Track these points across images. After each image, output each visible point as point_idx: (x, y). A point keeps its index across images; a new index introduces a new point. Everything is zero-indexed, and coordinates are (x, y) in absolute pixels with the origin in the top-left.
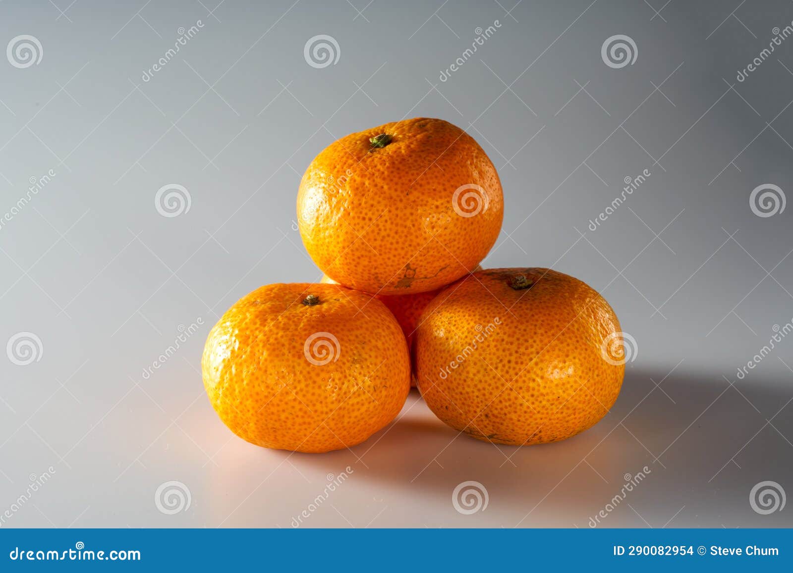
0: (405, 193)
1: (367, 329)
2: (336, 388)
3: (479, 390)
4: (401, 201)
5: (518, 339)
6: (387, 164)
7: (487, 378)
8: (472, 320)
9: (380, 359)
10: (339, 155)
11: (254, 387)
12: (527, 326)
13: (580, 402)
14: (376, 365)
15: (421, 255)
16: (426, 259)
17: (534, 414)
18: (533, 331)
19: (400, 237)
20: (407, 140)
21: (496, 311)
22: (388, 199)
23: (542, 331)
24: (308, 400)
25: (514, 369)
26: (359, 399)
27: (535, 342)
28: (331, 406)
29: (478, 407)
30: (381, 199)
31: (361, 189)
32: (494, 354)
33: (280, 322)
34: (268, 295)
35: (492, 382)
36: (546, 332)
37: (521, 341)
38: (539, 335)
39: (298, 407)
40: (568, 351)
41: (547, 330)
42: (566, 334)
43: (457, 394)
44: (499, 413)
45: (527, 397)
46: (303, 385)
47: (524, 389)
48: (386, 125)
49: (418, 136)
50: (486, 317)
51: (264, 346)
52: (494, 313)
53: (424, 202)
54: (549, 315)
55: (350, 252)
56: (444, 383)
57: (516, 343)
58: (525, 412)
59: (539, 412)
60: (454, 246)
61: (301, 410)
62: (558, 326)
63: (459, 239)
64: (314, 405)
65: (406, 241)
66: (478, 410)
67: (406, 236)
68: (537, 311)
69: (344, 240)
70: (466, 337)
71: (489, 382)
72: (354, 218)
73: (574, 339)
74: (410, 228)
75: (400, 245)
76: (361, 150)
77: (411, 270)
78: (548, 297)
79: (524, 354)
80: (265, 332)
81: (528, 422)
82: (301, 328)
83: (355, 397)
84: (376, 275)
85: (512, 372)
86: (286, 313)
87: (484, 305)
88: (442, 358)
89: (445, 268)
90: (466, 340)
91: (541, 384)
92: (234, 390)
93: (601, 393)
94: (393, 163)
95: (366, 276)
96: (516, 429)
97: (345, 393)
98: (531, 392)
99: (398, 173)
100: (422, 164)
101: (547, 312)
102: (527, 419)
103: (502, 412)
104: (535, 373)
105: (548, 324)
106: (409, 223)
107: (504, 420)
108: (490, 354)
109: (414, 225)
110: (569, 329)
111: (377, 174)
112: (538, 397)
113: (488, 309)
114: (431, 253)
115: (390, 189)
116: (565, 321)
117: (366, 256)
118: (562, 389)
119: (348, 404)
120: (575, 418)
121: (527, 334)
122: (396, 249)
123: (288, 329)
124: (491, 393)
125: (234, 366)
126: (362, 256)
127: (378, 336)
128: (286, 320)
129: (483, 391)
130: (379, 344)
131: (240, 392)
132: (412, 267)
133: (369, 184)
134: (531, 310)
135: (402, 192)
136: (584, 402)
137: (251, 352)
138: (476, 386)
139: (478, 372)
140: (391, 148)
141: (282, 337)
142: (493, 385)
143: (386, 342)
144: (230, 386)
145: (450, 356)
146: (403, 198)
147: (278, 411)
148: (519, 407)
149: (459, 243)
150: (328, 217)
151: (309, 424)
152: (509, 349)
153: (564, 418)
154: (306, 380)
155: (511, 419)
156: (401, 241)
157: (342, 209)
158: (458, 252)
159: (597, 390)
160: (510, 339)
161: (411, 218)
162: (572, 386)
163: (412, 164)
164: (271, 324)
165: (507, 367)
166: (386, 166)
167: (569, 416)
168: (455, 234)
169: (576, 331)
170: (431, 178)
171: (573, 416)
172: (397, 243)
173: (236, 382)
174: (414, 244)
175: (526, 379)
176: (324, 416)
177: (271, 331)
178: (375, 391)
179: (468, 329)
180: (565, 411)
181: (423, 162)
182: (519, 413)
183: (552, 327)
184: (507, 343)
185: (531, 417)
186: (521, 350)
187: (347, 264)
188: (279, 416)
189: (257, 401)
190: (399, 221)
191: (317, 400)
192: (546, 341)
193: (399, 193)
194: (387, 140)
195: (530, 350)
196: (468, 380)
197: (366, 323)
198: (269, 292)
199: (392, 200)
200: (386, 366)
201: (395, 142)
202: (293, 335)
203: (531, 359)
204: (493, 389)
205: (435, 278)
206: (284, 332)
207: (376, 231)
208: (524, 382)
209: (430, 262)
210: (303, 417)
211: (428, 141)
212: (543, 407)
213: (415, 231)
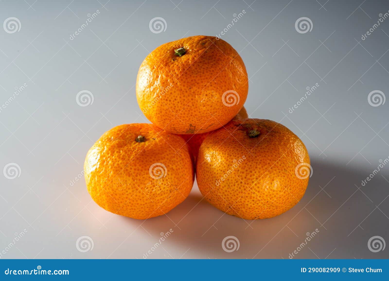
0: (189, 88)
1: (168, 159)
2: (148, 192)
3: (225, 195)
4: (186, 92)
5: (247, 171)
6: (181, 70)
7: (229, 190)
8: (223, 157)
9: (174, 175)
10: (157, 60)
11: (106, 189)
12: (252, 163)
13: (280, 203)
14: (171, 179)
15: (197, 120)
16: (201, 122)
17: (254, 209)
18: (255, 166)
19: (186, 111)
20: (194, 53)
21: (236, 153)
22: (179, 90)
23: (260, 166)
24: (133, 198)
25: (244, 187)
26: (161, 197)
27: (255, 172)
28: (146, 202)
29: (225, 203)
30: (176, 90)
31: (165, 83)
32: (233, 178)
33: (121, 154)
34: (118, 134)
35: (232, 192)
36: (262, 167)
37: (248, 172)
38: (258, 169)
39: (128, 201)
40: (274, 177)
41: (263, 166)
42: (273, 168)
43: (214, 195)
44: (236, 207)
45: (250, 202)
46: (130, 191)
47: (249, 197)
48: (185, 40)
49: (200, 51)
50: (231, 156)
51: (111, 168)
52: (235, 154)
53: (199, 93)
54: (265, 156)
55: (160, 116)
56: (208, 188)
57: (245, 172)
58: (250, 208)
59: (257, 208)
60: (216, 115)
61: (130, 203)
62: (269, 163)
63: (219, 111)
64: (137, 201)
65: (189, 113)
66: (225, 204)
67: (189, 111)
68: (259, 154)
69: (157, 110)
70: (220, 166)
71: (230, 192)
72: (161, 99)
73: (278, 171)
74: (191, 107)
75: (186, 115)
76: (169, 58)
77: (193, 127)
78: (266, 145)
79: (249, 179)
80: (113, 159)
81: (251, 213)
82: (131, 159)
83: (160, 196)
84: (174, 128)
85: (242, 188)
86: (126, 148)
87: (231, 148)
88: (207, 175)
89: (212, 125)
90: (220, 168)
91: (258, 195)
92: (97, 189)
93: (292, 197)
94: (184, 69)
95: (169, 128)
96: (245, 215)
97: (154, 195)
98: (252, 199)
99: (186, 76)
100: (199, 71)
101: (264, 155)
102: (251, 212)
103: (237, 207)
104: (255, 189)
105: (264, 162)
106: (190, 104)
107: (239, 211)
108: (231, 177)
109: (193, 105)
110: (275, 165)
111: (174, 75)
112: (256, 201)
113: (233, 151)
114: (203, 118)
115: (181, 85)
116: (273, 160)
117: (168, 119)
118: (269, 197)
119: (156, 200)
120: (277, 211)
121: (252, 168)
122: (184, 117)
123: (125, 159)
124: (231, 198)
125: (96, 177)
126: (166, 119)
127: (174, 163)
128: (124, 153)
129: (227, 196)
130: (174, 167)
131: (99, 191)
132: (193, 125)
133: (170, 81)
134: (256, 153)
135: (187, 87)
136: (282, 203)
137: (105, 170)
138: (224, 193)
139: (225, 186)
140: (184, 58)
141: (121, 163)
142: (233, 194)
143: (178, 165)
144: (95, 186)
145: (211, 175)
146: (187, 90)
147: (119, 202)
148: (246, 206)
149: (219, 113)
150: (149, 97)
151: (135, 209)
152: (241, 176)
153: (271, 211)
154: (132, 188)
155: (242, 211)
156: (186, 113)
157: (156, 94)
158: (218, 117)
159: (290, 196)
160: (243, 170)
161: (192, 101)
162: (275, 196)
163: (194, 70)
164: (116, 154)
165: (240, 186)
166: (180, 71)
167: (274, 210)
168: (217, 109)
169: (279, 166)
170: (204, 79)
171: (276, 210)
172: (184, 114)
173: (98, 185)
174: (193, 115)
175: (250, 192)
176: (142, 206)
177: (116, 159)
178: (171, 192)
179: (221, 161)
180: (271, 207)
181: (200, 69)
182: (246, 208)
183: (266, 164)
184: (241, 173)
185: (253, 210)
186: (247, 177)
187: (159, 121)
188: (119, 205)
189: (108, 196)
190: (185, 103)
191: (138, 199)
192: (262, 172)
193: (185, 87)
194: (184, 52)
195: (253, 177)
196: (220, 189)
197: (167, 155)
198: (119, 132)
199: (182, 91)
200: (177, 178)
201: (188, 54)
202: (127, 163)
203: (253, 182)
204: (232, 196)
205: (207, 129)
206: (123, 161)
207: (173, 107)
208: (249, 194)
209: (203, 123)
210: (131, 206)
211: (204, 55)
212: (259, 206)
213: (194, 108)
